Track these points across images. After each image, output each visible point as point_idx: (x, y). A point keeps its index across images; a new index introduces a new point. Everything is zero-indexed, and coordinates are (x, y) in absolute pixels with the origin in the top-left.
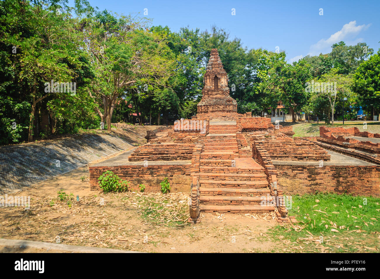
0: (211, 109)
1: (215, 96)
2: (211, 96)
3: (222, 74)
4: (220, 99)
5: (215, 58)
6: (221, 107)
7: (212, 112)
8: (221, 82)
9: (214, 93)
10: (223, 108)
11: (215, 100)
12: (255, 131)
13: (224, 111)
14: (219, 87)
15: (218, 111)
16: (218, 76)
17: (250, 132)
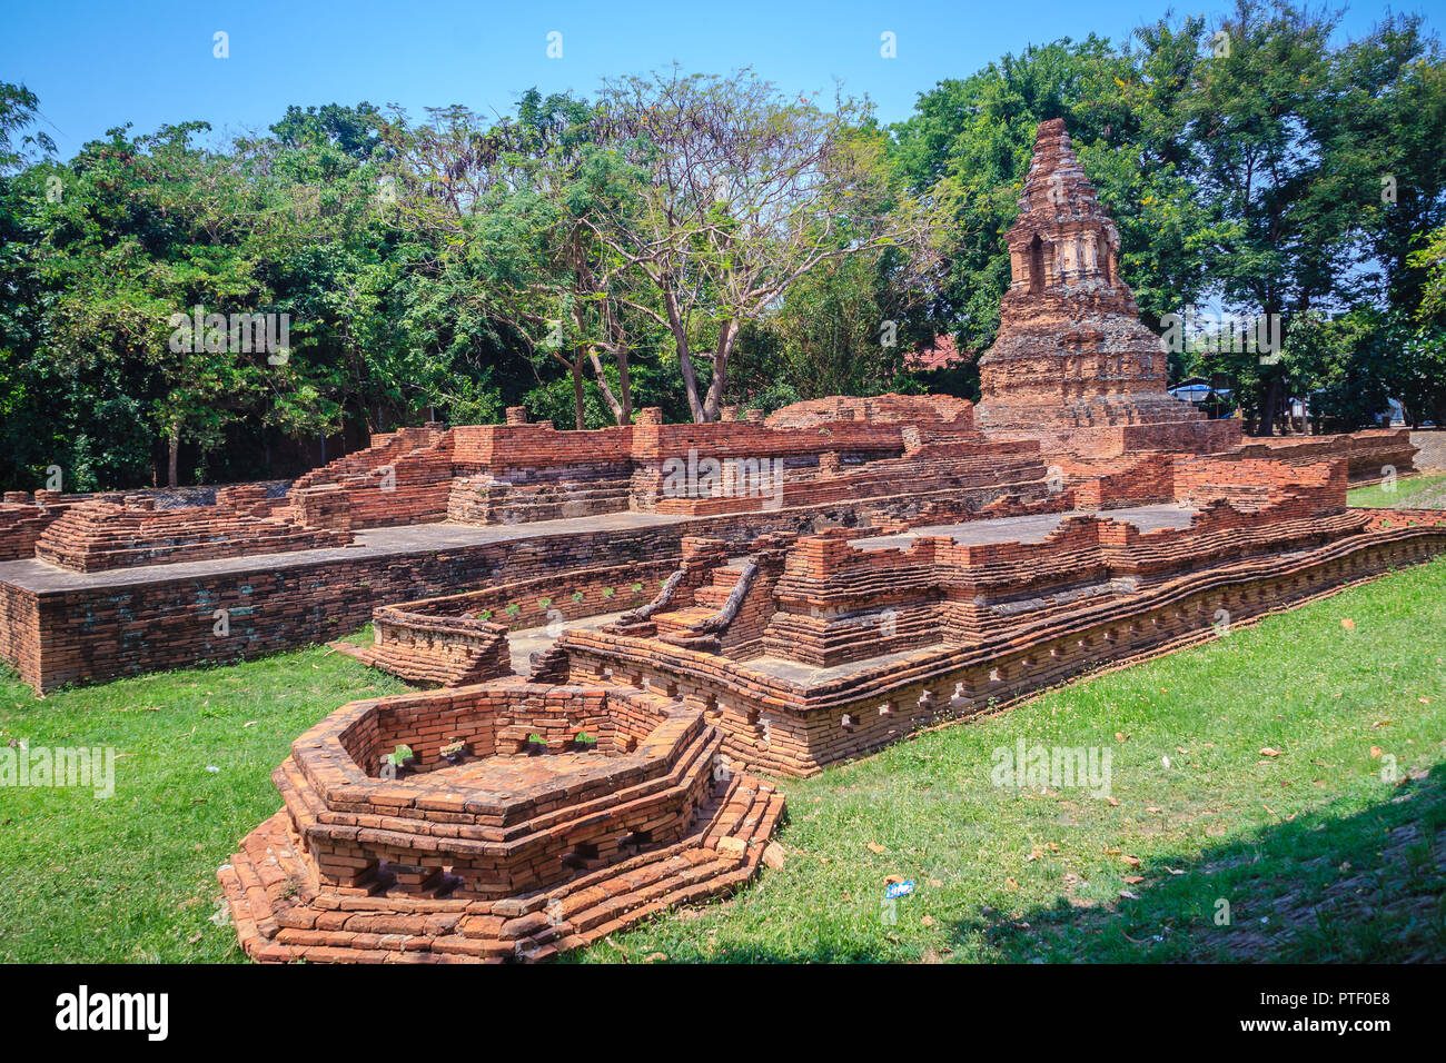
0: (1003, 378)
1: (1032, 322)
2: (1017, 324)
3: (1061, 226)
4: (1042, 333)
5: (1041, 161)
6: (1041, 367)
7: (1009, 387)
8: (1058, 259)
9: (1027, 310)
10: (1049, 370)
11: (1020, 339)
12: (475, 472)
13: (1049, 383)
14: (1048, 283)
15: (1029, 384)
16: (1047, 237)
17: (467, 475)
